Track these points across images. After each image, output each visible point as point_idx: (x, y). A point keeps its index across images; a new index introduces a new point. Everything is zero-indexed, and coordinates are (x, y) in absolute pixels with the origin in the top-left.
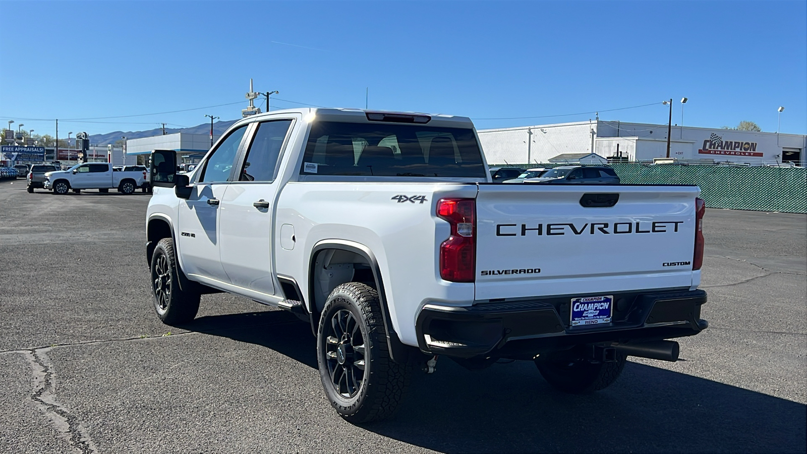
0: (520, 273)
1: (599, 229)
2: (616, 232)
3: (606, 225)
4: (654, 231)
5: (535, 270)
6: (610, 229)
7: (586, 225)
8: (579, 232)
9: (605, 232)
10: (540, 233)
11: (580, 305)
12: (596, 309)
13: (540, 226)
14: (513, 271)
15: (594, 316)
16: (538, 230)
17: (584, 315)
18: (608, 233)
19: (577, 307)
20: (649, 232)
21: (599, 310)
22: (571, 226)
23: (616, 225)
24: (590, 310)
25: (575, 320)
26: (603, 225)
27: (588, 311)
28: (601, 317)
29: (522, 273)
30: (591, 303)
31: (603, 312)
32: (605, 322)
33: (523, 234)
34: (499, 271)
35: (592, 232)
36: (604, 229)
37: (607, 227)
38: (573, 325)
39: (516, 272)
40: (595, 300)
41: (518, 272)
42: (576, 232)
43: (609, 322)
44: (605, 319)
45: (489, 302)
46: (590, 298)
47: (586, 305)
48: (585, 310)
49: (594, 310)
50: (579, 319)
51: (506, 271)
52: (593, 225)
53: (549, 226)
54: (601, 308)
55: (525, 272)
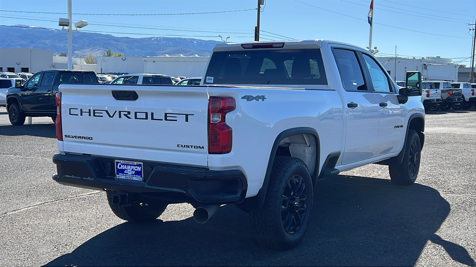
0: (82, 138)
1: (124, 115)
2: (136, 118)
3: (129, 113)
4: (166, 119)
5: (90, 138)
6: (132, 115)
7: (116, 111)
8: (111, 116)
9: (129, 118)
10: (90, 115)
11: (122, 165)
12: (133, 170)
13: (90, 110)
14: (78, 137)
15: (132, 174)
16: (88, 113)
17: (125, 172)
18: (131, 118)
19: (120, 166)
20: (162, 120)
21: (135, 171)
22: (107, 111)
23: (136, 113)
24: (129, 170)
25: (119, 174)
26: (127, 113)
27: (127, 170)
28: (137, 176)
29: (83, 138)
30: (129, 165)
31: (138, 173)
32: (139, 180)
33: (81, 115)
34: (72, 136)
35: (120, 117)
36: (128, 115)
37: (130, 114)
38: (117, 177)
39: (80, 138)
40: (130, 164)
41: (81, 138)
42: (110, 116)
43: (141, 180)
44: (138, 178)
45: (82, 155)
46: (127, 162)
47: (125, 166)
48: (125, 169)
49: (132, 170)
50: (122, 174)
51: (75, 136)
52: (120, 112)
53: (94, 111)
54: (136, 170)
55: (84, 139)
